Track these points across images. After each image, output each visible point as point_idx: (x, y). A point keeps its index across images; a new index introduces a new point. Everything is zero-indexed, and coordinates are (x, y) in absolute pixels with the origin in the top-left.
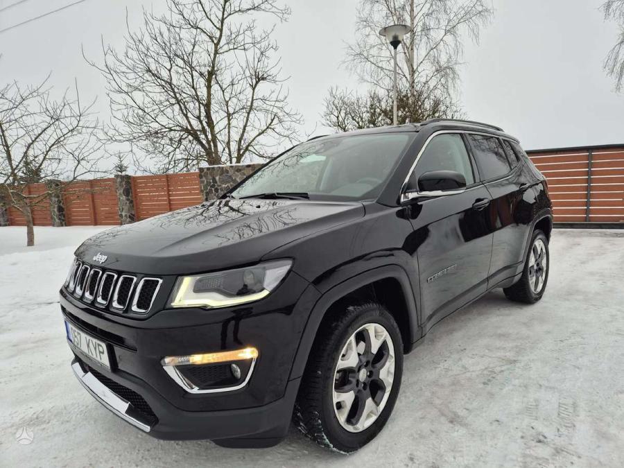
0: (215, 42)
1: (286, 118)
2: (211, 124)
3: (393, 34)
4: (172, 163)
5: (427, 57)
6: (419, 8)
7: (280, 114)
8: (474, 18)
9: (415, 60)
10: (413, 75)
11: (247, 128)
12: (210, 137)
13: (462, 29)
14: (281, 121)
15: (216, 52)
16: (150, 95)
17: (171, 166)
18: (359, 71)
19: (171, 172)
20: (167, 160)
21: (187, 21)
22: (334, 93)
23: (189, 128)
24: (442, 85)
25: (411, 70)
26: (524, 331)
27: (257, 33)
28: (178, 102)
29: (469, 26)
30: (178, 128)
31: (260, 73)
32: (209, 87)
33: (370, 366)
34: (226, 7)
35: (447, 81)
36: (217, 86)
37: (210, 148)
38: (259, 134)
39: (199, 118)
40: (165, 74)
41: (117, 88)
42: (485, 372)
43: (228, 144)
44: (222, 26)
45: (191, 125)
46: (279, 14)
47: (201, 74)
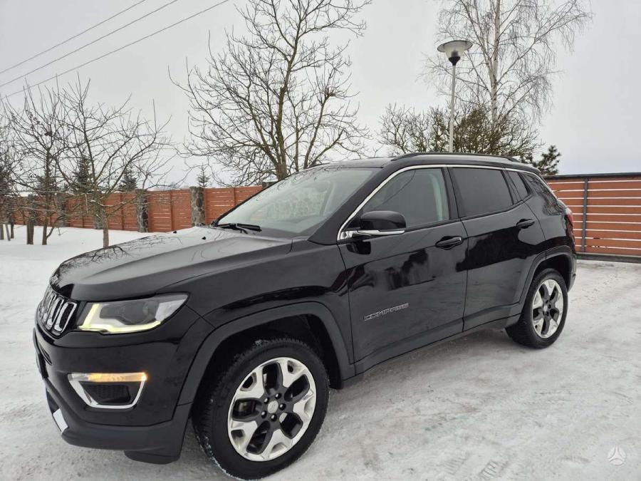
0: (289, 59)
1: (356, 134)
2: (280, 138)
3: (452, 50)
4: (246, 175)
5: (512, 68)
6: (505, 17)
7: (349, 129)
8: (569, 24)
9: (498, 71)
10: (495, 87)
11: (315, 143)
12: (279, 152)
13: (555, 37)
14: (349, 136)
15: (289, 70)
16: (226, 111)
17: (245, 179)
18: (437, 83)
19: (243, 185)
20: (241, 173)
21: (265, 41)
22: (392, 109)
23: (262, 143)
24: (531, 96)
25: (493, 82)
26: (510, 378)
27: (331, 49)
28: (254, 118)
29: (563, 33)
30: (251, 143)
31: (330, 89)
32: (281, 104)
33: (282, 399)
34: (302, 25)
35: (537, 92)
36: (289, 102)
37: (279, 162)
38: (326, 149)
39: (270, 133)
40: (242, 91)
41: (197, 106)
42: (436, 418)
43: (296, 158)
44: (296, 43)
45: (264, 140)
46: (355, 30)
47: (275, 92)
